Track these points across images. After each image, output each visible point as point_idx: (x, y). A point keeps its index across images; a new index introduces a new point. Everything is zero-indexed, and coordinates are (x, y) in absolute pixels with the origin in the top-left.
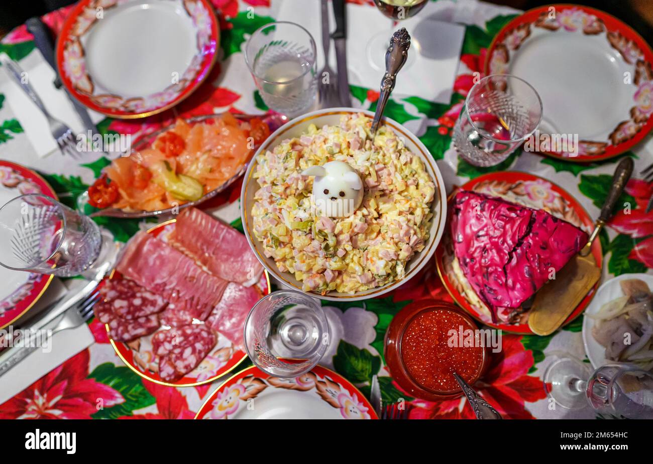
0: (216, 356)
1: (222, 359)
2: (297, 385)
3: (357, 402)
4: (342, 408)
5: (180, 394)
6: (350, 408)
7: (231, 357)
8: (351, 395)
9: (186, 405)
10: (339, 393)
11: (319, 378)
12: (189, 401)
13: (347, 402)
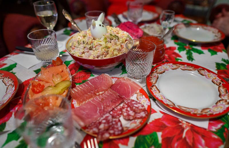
0: (140, 99)
1: (141, 97)
2: (156, 78)
3: (163, 65)
4: (165, 70)
5: (153, 121)
6: (165, 68)
7: (141, 94)
8: (161, 66)
9: (159, 119)
10: (160, 69)
11: (155, 72)
12: (157, 118)
13: (163, 68)
